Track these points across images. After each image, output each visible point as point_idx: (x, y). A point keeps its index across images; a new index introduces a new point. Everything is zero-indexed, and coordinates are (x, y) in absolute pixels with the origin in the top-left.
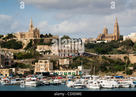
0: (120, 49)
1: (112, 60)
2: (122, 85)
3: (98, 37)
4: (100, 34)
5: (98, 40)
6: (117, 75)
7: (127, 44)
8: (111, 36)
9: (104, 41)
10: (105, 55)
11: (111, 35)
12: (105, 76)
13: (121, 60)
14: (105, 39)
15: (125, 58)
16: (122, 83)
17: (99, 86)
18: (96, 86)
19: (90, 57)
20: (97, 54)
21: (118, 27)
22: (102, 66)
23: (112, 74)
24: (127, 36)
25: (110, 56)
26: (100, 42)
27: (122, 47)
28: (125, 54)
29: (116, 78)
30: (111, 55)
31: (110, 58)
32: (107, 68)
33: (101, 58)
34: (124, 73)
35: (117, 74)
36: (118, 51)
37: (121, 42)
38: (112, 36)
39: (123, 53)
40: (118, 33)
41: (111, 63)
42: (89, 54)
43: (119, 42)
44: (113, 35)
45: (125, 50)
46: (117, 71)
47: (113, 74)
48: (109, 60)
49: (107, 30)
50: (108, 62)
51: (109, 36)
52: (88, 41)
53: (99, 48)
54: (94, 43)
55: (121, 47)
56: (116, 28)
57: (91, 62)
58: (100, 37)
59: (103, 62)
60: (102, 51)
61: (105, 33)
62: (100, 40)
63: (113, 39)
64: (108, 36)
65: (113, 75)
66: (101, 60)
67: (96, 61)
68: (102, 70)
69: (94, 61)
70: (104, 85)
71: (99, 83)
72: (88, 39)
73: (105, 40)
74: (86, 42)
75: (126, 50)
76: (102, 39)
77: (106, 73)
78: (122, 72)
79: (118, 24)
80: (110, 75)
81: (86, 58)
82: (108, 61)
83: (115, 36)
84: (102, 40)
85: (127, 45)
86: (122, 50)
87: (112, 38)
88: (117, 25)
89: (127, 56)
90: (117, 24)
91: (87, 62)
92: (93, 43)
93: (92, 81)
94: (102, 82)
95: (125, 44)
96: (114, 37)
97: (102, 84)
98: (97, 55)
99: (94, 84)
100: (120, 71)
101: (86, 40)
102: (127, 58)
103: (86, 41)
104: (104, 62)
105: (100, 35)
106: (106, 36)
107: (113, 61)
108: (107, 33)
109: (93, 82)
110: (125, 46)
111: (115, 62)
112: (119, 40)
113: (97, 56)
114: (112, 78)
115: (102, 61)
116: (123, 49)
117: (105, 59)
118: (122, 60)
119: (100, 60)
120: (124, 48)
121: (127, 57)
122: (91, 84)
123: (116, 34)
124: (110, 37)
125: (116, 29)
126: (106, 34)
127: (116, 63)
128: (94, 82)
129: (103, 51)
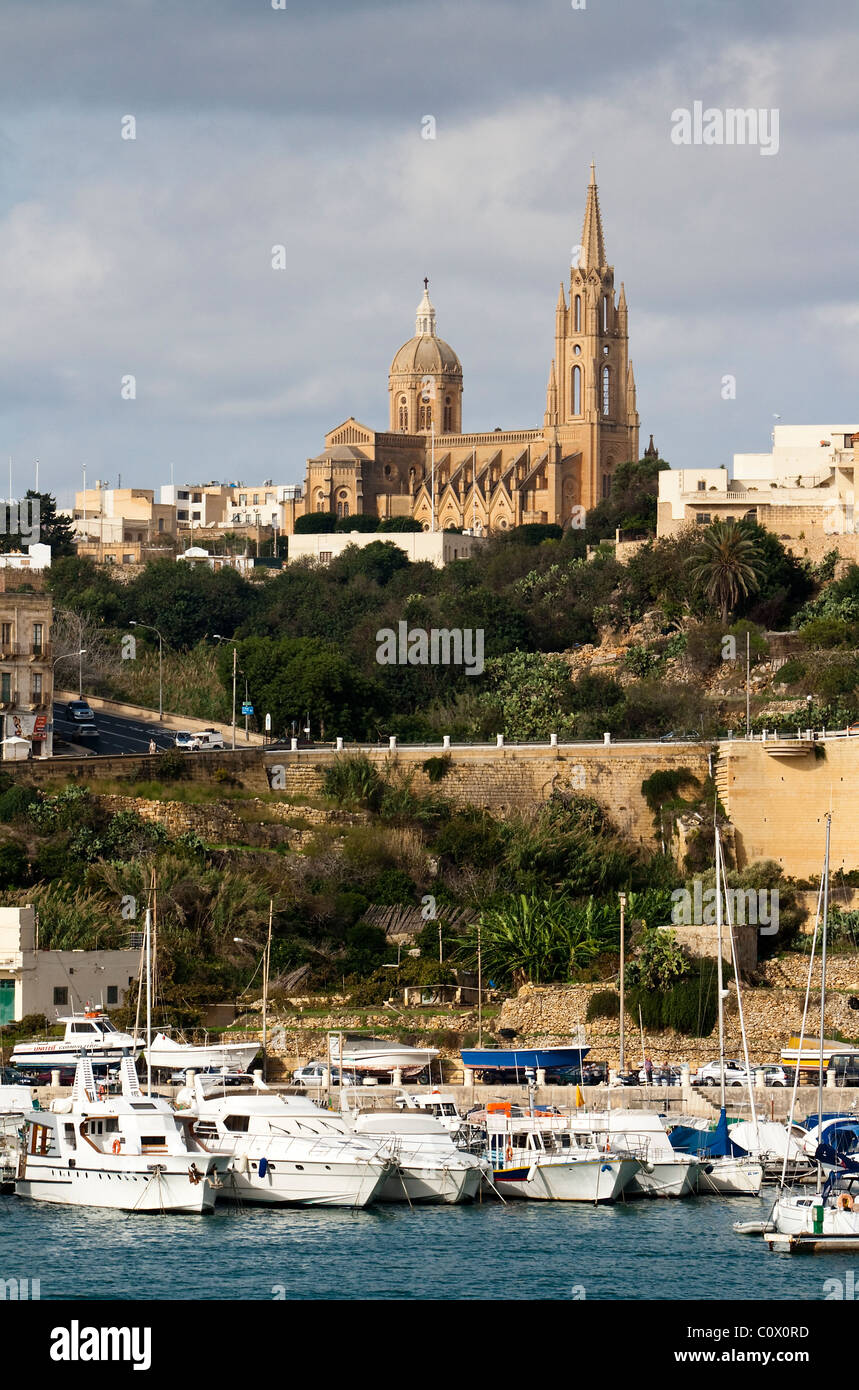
0: (600, 657)
1: (471, 815)
2: (521, 1174)
3: (320, 477)
4: (347, 435)
5: (310, 524)
6: (509, 1034)
7: (711, 589)
8: (507, 464)
9: (401, 540)
10: (378, 754)
11: (511, 453)
12: (334, 1045)
13: (602, 825)
14: (424, 508)
15: (661, 789)
16: (520, 1140)
17: (195, 1176)
18: (158, 1172)
19: (144, 774)
20: (257, 726)
21: (611, 333)
22: (325, 909)
23: (433, 1024)
24: (717, 478)
25: (438, 768)
26: (335, 544)
27: (643, 632)
28: (659, 734)
29: (492, 1078)
30: (463, 753)
31: (452, 787)
32: (398, 938)
33: (313, 788)
34: (604, 1007)
35: (505, 1021)
36: (571, 691)
37: (624, 551)
38: (524, 461)
39: (638, 722)
40: (614, 425)
41: (449, 861)
42: (145, 730)
43: (606, 565)
44: (539, 450)
45: (679, 673)
46: (508, 983)
47: (452, 1025)
48: (429, 826)
49: (452, 378)
50: (417, 851)
51: (485, 455)
52: (167, 528)
53: (284, 644)
54: (244, 564)
55: (620, 625)
56: (588, 344)
57: (160, 842)
58: (351, 479)
59: (338, 847)
60: (330, 695)
61: (422, 417)
62: (348, 525)
63: (545, 502)
64: (469, 465)
65: (449, 1040)
66: (316, 817)
67: (243, 828)
68: (316, 962)
69: (207, 837)
70: (265, 1167)
71: (194, 1131)
72: (167, 496)
73: (414, 526)
74: (134, 552)
75: (684, 676)
76: (368, 500)
77: (359, 1002)
78: (580, 994)
79: (608, 280)
80: (410, 1038)
81: (93, 788)
82: (405, 840)
83: (568, 466)
84: (367, 523)
85: (702, 609)
86: (628, 680)
87: (525, 487)
88: (606, 296)
89: (694, 763)
90: (594, 290)
91: (107, 852)
92: (229, 573)
93: (101, 1109)
94: (237, 1123)
95: (675, 596)
96: (551, 472)
97: (242, 1149)
98: (257, 740)
99: (133, 1144)
100: (554, 971)
101: (142, 513)
102: (687, 795)
103: (131, 533)
104: (352, 852)
105: (342, 451)
106: (434, 456)
107: (481, 838)
108: (449, 423)
109: (112, 1124)
110: (675, 613)
111: (513, 857)
112: (601, 525)
113: (251, 759)
114: (436, 1073)
115: (325, 838)
116: (641, 664)
117: (373, 804)
118: (618, 817)
119: (301, 824)
120: (660, 647)
121: (684, 777)
122: (84, 1153)
123: (580, 436)
124: (489, 479)
125: (586, 359)
126: (433, 432)
127: (527, 857)
128: (134, 1127)
129: (347, 683)
